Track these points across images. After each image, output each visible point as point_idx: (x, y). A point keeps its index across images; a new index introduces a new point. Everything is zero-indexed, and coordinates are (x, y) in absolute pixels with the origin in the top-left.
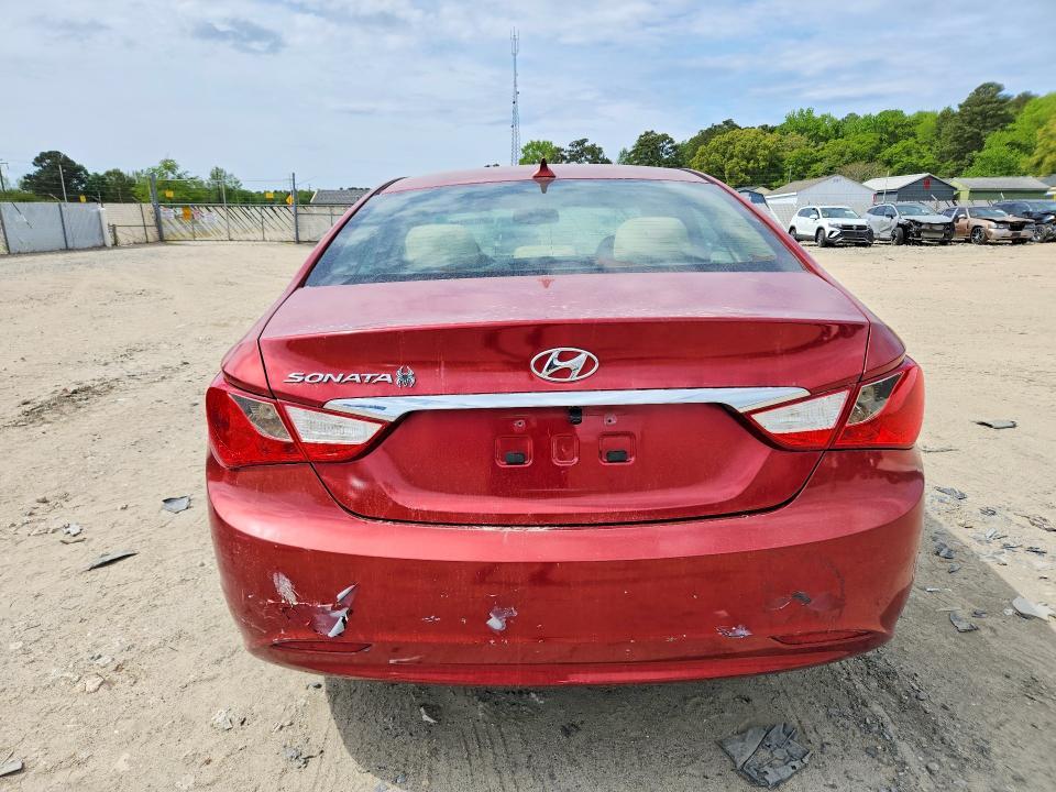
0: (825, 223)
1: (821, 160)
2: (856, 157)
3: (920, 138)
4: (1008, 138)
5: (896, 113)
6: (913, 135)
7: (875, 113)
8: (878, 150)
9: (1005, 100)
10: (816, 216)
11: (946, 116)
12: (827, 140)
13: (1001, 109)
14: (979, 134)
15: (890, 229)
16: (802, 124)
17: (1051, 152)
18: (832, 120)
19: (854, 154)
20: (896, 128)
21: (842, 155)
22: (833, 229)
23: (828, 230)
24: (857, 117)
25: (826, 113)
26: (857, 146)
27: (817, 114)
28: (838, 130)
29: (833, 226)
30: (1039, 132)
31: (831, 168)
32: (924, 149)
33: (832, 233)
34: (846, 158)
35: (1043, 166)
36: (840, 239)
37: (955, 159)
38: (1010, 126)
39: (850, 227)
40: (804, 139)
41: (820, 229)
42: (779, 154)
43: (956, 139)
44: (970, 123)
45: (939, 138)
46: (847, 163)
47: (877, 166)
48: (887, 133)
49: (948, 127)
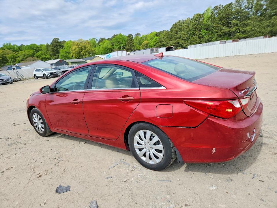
0: (45, 72)
1: (19, 57)
2: (29, 56)
3: (43, 51)
4: (64, 51)
5: (35, 45)
6: (41, 50)
7: (29, 44)
8: (34, 54)
9: (61, 42)
10: (42, 71)
11: (48, 46)
12: (18, 51)
13: (60, 44)
14: (57, 50)
15: (60, 72)
16: (9, 47)
17: (74, 54)
18: (17, 46)
19: (28, 55)
20: (36, 48)
21: (25, 55)
22: (48, 74)
23: (47, 75)
24: (24, 46)
25: (14, 44)
26: (28, 53)
27: (12, 44)
28: (20, 49)
29: (48, 73)
30: (70, 49)
31: (23, 59)
32: (46, 53)
33: (48, 75)
34: (26, 56)
35: (74, 57)
36: (51, 76)
37: (54, 56)
38: (64, 48)
39: (52, 73)
40: (11, 51)
41: (44, 74)
42: (5, 55)
43: (53, 51)
44: (54, 47)
45: (48, 51)
46: (27, 57)
47: (35, 58)
48: (34, 49)
49: (50, 48)
